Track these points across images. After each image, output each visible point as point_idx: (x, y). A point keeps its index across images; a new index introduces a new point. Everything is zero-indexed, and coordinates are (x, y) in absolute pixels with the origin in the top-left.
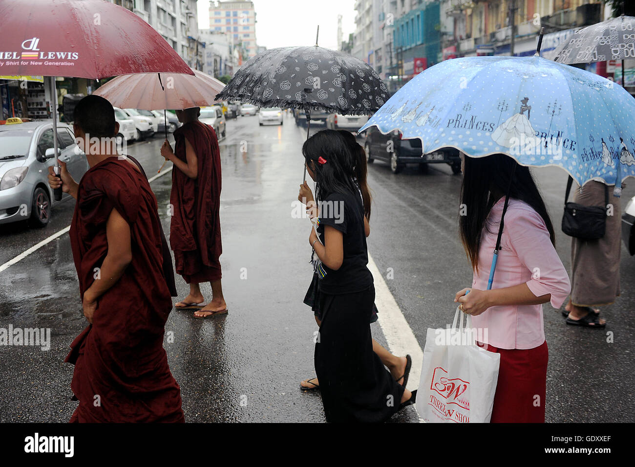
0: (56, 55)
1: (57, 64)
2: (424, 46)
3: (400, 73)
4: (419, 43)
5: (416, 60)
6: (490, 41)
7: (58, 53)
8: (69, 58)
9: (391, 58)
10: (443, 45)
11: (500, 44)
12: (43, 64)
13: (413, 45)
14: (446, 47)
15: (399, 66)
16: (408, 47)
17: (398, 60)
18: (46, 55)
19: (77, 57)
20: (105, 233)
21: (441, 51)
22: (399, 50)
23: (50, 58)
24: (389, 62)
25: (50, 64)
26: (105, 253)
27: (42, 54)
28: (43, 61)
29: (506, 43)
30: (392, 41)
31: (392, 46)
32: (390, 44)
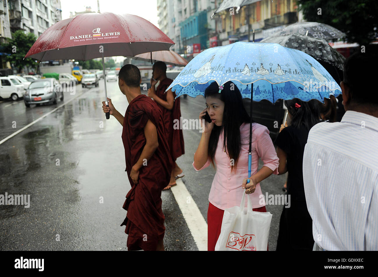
0: (109, 34)
1: (110, 38)
2: (199, 37)
3: (185, 53)
4: (196, 35)
5: (194, 45)
6: (236, 34)
7: (110, 33)
8: (116, 34)
9: (180, 44)
10: (210, 36)
11: (242, 35)
12: (104, 38)
13: (192, 36)
14: (212, 37)
15: (185, 49)
16: (189, 38)
17: (184, 45)
18: (104, 34)
19: (119, 34)
20: (144, 133)
21: (208, 39)
22: (184, 40)
23: (106, 35)
24: (178, 47)
25: (107, 38)
26: (145, 143)
27: (102, 34)
28: (103, 37)
29: (245, 34)
30: (180, 34)
31: (180, 37)
32: (179, 36)
